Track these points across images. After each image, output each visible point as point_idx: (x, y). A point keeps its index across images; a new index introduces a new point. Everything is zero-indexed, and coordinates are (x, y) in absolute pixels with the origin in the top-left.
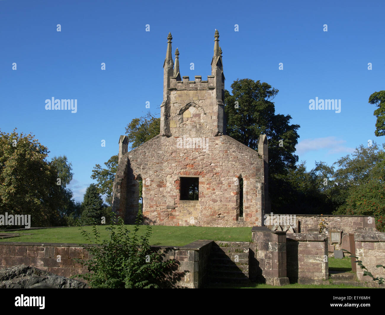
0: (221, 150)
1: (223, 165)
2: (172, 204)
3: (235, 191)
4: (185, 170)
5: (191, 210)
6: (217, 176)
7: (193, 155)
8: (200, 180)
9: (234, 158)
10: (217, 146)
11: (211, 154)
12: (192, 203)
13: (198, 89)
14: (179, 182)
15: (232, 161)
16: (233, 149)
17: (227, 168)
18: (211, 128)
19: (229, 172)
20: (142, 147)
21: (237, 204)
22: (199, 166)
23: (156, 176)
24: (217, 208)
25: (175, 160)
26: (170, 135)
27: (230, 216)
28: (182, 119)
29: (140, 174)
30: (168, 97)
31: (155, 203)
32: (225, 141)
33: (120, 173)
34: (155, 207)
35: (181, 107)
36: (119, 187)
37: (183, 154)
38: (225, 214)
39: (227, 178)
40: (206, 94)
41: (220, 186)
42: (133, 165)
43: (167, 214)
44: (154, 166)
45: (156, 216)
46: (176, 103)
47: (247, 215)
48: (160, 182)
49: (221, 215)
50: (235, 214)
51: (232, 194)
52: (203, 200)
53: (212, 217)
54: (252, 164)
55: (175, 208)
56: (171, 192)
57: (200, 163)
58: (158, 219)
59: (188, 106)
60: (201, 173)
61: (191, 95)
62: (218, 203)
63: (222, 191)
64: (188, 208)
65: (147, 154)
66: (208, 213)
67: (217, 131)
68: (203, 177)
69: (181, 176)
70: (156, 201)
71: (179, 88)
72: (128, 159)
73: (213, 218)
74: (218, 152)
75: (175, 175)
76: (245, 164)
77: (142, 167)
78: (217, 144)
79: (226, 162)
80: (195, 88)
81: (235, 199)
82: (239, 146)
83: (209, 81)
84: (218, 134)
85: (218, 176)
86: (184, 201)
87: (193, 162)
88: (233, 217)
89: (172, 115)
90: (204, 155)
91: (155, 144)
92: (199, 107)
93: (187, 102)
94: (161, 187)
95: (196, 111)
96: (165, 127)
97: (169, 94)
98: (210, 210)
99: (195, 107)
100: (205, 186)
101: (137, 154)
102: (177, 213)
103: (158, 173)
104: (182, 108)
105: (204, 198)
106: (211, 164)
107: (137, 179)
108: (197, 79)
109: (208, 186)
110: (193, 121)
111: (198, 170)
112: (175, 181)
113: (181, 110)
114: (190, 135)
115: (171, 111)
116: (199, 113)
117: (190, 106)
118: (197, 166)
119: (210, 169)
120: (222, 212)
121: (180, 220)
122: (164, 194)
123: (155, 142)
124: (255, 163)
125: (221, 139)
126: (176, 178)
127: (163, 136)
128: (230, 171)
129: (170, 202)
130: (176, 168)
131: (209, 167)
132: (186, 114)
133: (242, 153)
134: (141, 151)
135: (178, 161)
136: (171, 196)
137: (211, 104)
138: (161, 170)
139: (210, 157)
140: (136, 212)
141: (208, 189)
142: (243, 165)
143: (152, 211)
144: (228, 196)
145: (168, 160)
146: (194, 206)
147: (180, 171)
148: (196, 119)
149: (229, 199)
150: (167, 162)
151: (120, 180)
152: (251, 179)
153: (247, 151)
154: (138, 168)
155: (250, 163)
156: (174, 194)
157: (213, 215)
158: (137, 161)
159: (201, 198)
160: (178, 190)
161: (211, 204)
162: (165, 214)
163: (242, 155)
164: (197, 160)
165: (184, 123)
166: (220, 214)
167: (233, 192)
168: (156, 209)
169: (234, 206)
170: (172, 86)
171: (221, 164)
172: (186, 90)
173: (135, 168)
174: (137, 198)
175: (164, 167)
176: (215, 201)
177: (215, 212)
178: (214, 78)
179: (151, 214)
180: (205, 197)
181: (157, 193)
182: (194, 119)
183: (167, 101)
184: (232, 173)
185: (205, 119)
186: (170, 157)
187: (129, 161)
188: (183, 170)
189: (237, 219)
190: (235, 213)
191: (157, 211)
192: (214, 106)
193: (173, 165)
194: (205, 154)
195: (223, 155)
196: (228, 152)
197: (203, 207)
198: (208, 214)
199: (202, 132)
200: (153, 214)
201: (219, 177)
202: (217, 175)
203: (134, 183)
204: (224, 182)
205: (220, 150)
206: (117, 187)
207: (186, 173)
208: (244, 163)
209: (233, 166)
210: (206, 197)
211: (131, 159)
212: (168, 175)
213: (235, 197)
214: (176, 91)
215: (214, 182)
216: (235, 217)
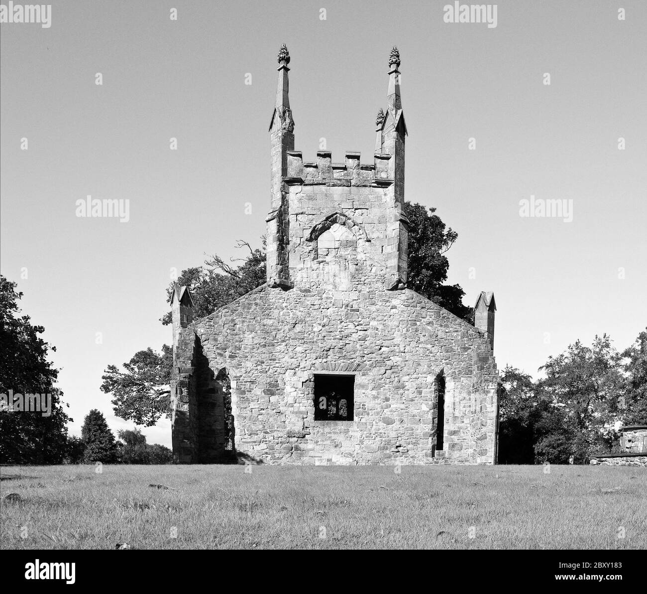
0: (403, 319)
1: (406, 351)
2: (298, 428)
3: (430, 403)
4: (325, 360)
5: (340, 438)
6: (393, 373)
7: (343, 329)
8: (359, 380)
9: (431, 336)
10: (394, 310)
11: (380, 327)
12: (341, 425)
13: (353, 182)
14: (312, 384)
15: (426, 342)
16: (428, 317)
17: (416, 357)
18: (381, 273)
19: (419, 365)
20: (227, 310)
21: (433, 426)
22: (355, 352)
23: (260, 372)
24: (393, 434)
25: (303, 339)
26: (289, 284)
27: (420, 449)
28: (316, 251)
29: (224, 369)
30: (284, 199)
31: (261, 427)
32: (411, 301)
33: (184, 362)
34: (261, 435)
35: (314, 223)
36: (185, 390)
37: (320, 327)
38: (410, 446)
39: (415, 376)
40: (370, 197)
41: (399, 392)
42: (208, 349)
43: (289, 446)
44: (255, 350)
45: (266, 451)
46: (302, 213)
47: (453, 446)
48: (270, 384)
49: (402, 448)
50: (430, 446)
51: (426, 409)
52: (363, 420)
53: (383, 452)
54: (466, 349)
55: (304, 437)
56: (295, 405)
57: (358, 346)
58: (270, 456)
59: (331, 220)
60: (359, 368)
61: (336, 197)
62: (396, 425)
63: (404, 402)
64: (334, 436)
65: (238, 326)
66: (376, 443)
67: (396, 278)
68: (363, 375)
69: (316, 372)
70: (264, 423)
71: (308, 180)
72: (196, 336)
73: (385, 454)
74: (397, 324)
75: (302, 370)
76: (452, 350)
77: (227, 354)
78: (394, 307)
79: (413, 344)
80: (346, 180)
81: (430, 416)
82: (441, 312)
83: (378, 166)
84: (397, 285)
85: (396, 372)
86: (324, 422)
87: (341, 343)
88: (424, 451)
89: (294, 240)
90: (366, 330)
91: (256, 304)
92: (354, 225)
93: (327, 212)
94: (273, 394)
95: (346, 234)
96: (280, 267)
97: (286, 193)
98: (378, 439)
99: (344, 224)
100: (368, 392)
101: (216, 326)
102: (310, 446)
103: (264, 366)
104: (316, 225)
105: (366, 416)
106: (380, 349)
107: (218, 377)
108: (350, 160)
109: (374, 392)
110: (341, 256)
111: (353, 360)
112: (303, 382)
113: (314, 230)
114: (336, 287)
115: (290, 232)
116: (354, 238)
117: (334, 221)
118: (352, 353)
119: (379, 358)
120: (402, 443)
121: (316, 459)
122: (281, 408)
123: (255, 299)
124: (471, 347)
125: (403, 297)
126: (306, 375)
127: (275, 286)
128: (421, 363)
129: (294, 424)
130: (305, 355)
131: (377, 355)
132: (325, 240)
133: (446, 326)
134: (224, 319)
135: (310, 342)
136: (297, 413)
137: (382, 220)
138: (270, 360)
139: (379, 333)
140: (220, 444)
141: (375, 398)
142: (447, 352)
143: (255, 442)
144: (415, 412)
145: (287, 338)
146: (347, 431)
147: (314, 362)
148: (346, 253)
149: (418, 418)
150: (284, 344)
151: (185, 377)
152: (462, 379)
153: (456, 322)
154: (221, 355)
155: (462, 348)
156: (303, 409)
157: (385, 448)
158: (216, 340)
159: (361, 417)
160: (309, 401)
161: (380, 427)
162: (284, 448)
163: (447, 331)
164: (352, 339)
165: (320, 259)
166: (400, 446)
167: (426, 404)
168: (265, 438)
169: (427, 430)
170: (292, 173)
171: (402, 349)
172: (324, 184)
173: (214, 356)
174: (220, 416)
175: (277, 354)
176: (389, 422)
177: (389, 442)
178: (388, 159)
179: (255, 447)
180: (368, 414)
181: (265, 407)
182: (342, 252)
183: (281, 207)
184: (426, 366)
185: (368, 253)
186: (291, 333)
187: (198, 340)
188: (320, 360)
189: (433, 456)
190: (430, 442)
191: (266, 441)
192: (388, 224)
193: (299, 349)
194: (368, 326)
195: (407, 331)
196: (418, 323)
197: (365, 433)
198: (375, 446)
199: (361, 280)
200: (257, 448)
201: (398, 375)
202: (392, 370)
203: (212, 387)
204: (408, 385)
205: (401, 319)
206: (181, 392)
207: (328, 366)
208: (451, 347)
209: (428, 353)
210: (370, 414)
211: (203, 336)
212: (286, 370)
213: (429, 414)
214: (301, 185)
215: (387, 385)
216: (430, 452)
